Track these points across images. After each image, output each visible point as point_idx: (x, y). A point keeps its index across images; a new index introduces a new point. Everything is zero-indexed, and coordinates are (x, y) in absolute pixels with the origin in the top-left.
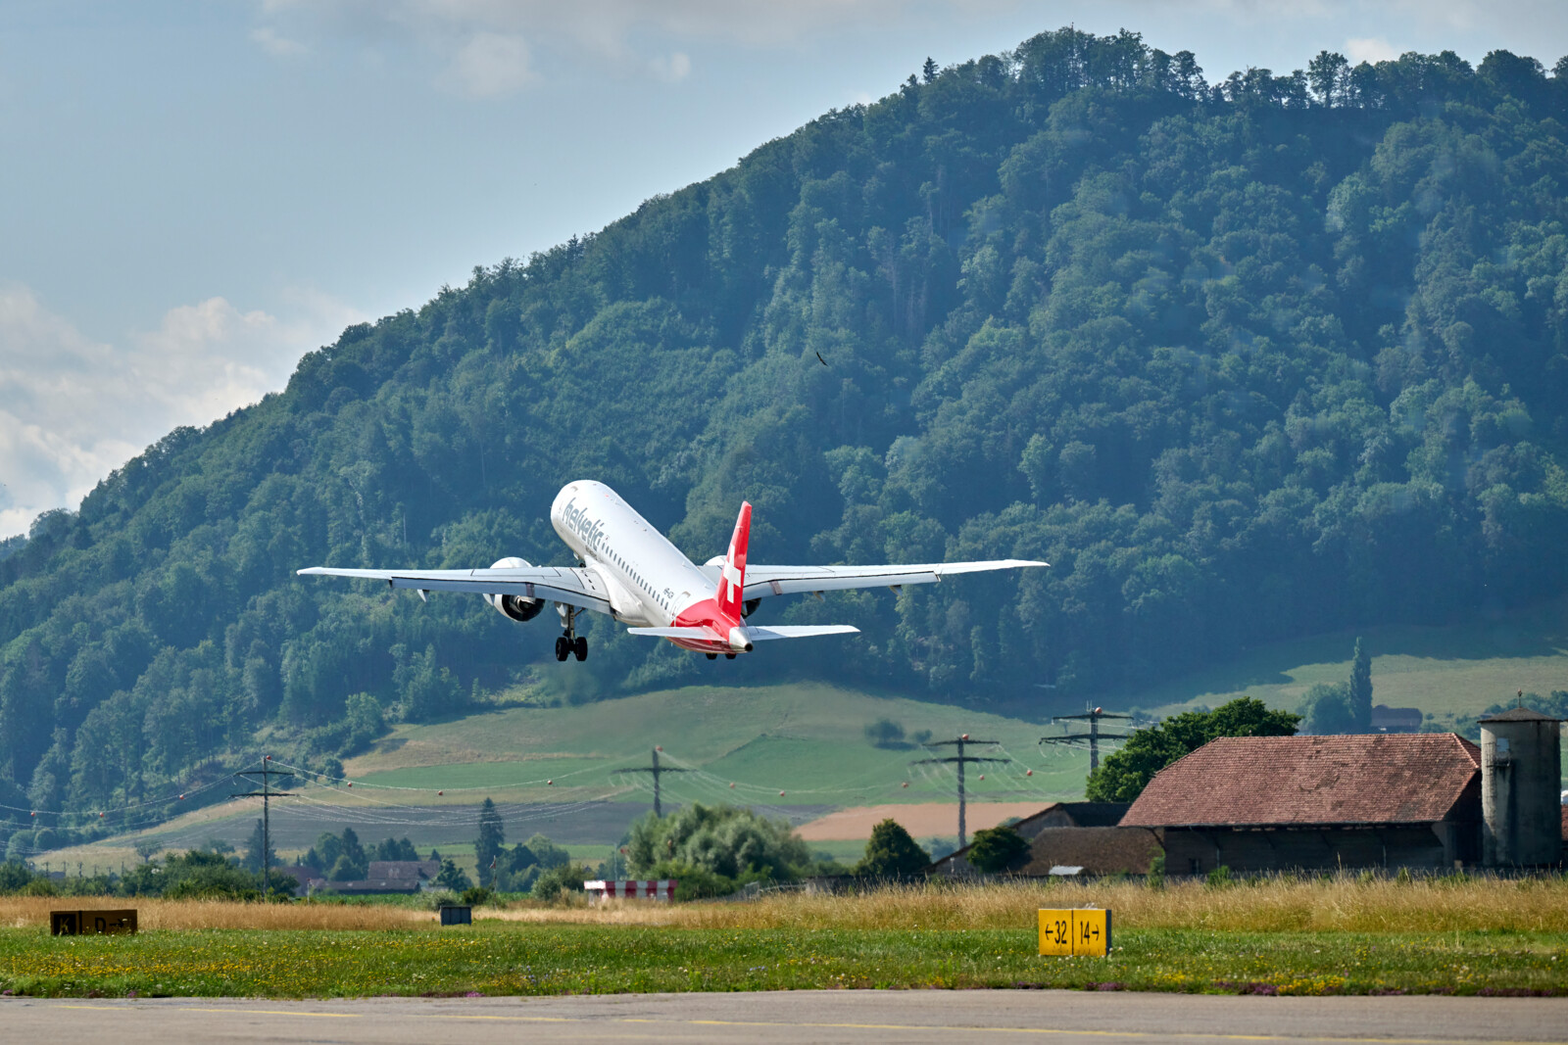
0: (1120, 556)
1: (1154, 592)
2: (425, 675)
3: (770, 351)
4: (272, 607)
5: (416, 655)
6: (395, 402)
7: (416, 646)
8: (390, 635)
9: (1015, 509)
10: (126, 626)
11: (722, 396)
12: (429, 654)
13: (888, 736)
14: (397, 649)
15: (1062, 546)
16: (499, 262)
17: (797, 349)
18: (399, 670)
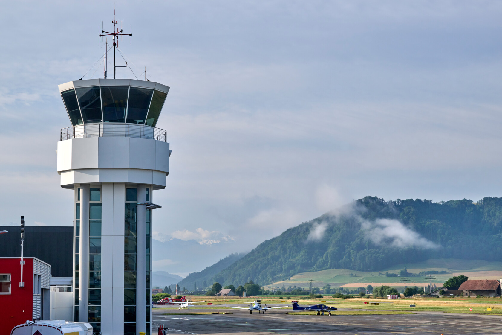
0: (377, 255)
1: (381, 259)
2: (299, 268)
3: (336, 232)
4: (281, 260)
5: (298, 266)
6: (294, 237)
7: (298, 265)
8: (295, 264)
9: (365, 250)
10: (265, 262)
11: (331, 237)
12: (299, 266)
13: (352, 275)
14: (295, 265)
15: (371, 254)
16: (305, 222)
17: (340, 231)
18: (296, 267)
